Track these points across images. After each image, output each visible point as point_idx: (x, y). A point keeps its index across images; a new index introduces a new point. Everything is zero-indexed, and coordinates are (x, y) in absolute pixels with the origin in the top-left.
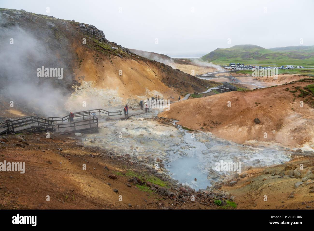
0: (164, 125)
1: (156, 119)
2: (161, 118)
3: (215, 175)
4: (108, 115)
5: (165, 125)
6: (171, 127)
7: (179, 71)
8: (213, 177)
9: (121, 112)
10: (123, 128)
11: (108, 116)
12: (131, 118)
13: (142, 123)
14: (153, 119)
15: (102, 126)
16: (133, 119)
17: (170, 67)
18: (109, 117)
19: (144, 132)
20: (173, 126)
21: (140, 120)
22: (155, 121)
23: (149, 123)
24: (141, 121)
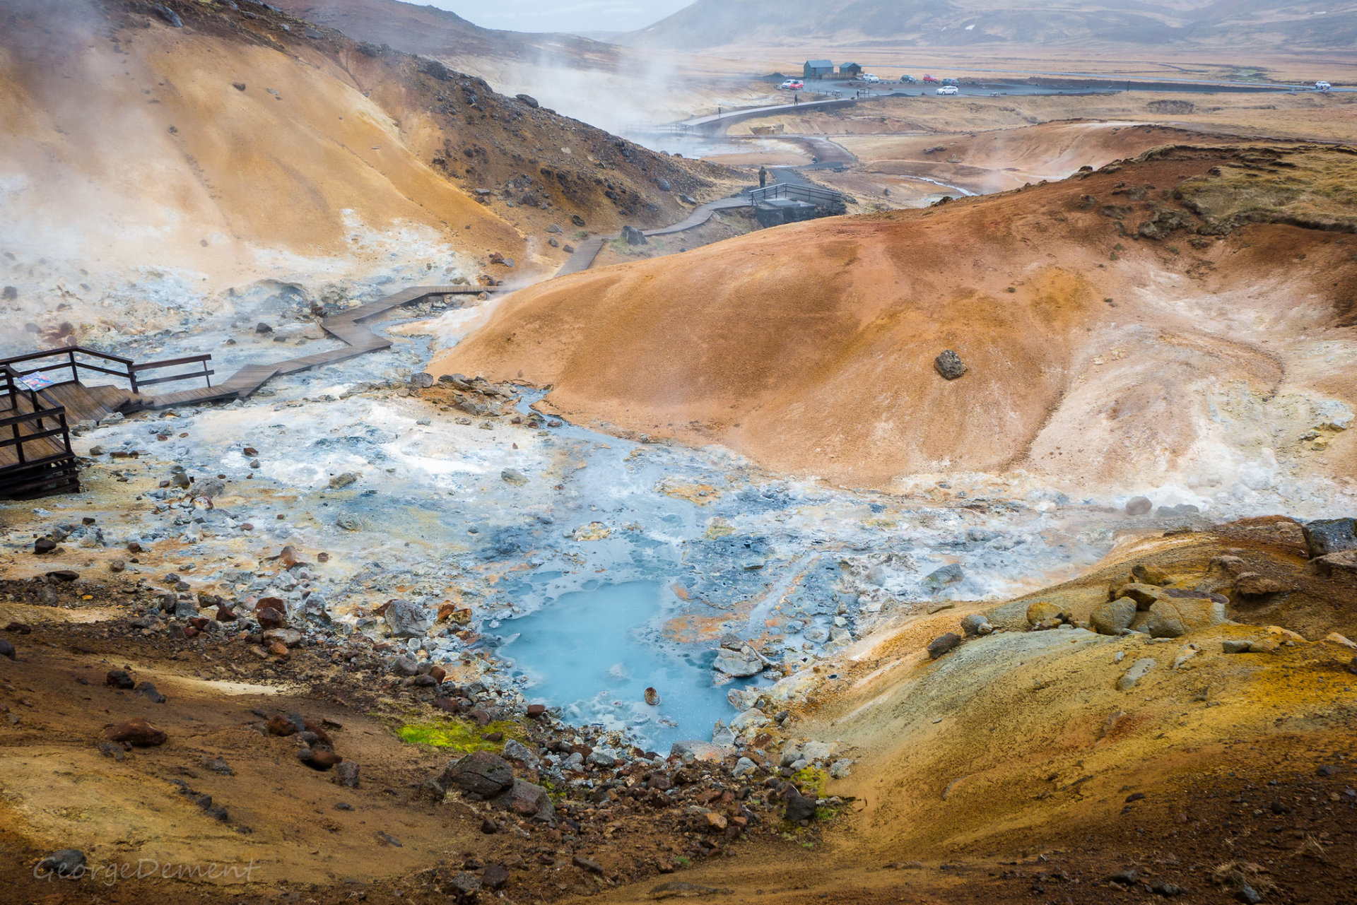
0: (465, 420)
1: (416, 386)
2: (446, 379)
3: (750, 661)
4: (128, 381)
5: (468, 417)
6: (503, 430)
7: (533, 104)
8: (742, 672)
9: (209, 357)
10: (229, 449)
11: (130, 388)
12: (272, 394)
13: (337, 414)
14: (404, 390)
15: (96, 452)
16: (284, 394)
17: (481, 83)
18: (135, 390)
19: (355, 463)
20: (517, 422)
21: (328, 399)
22: (409, 400)
23: (382, 413)
24: (332, 405)
